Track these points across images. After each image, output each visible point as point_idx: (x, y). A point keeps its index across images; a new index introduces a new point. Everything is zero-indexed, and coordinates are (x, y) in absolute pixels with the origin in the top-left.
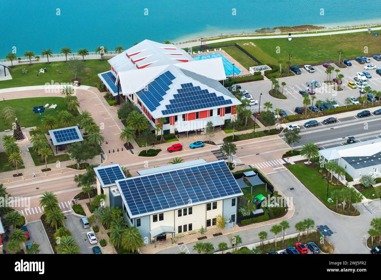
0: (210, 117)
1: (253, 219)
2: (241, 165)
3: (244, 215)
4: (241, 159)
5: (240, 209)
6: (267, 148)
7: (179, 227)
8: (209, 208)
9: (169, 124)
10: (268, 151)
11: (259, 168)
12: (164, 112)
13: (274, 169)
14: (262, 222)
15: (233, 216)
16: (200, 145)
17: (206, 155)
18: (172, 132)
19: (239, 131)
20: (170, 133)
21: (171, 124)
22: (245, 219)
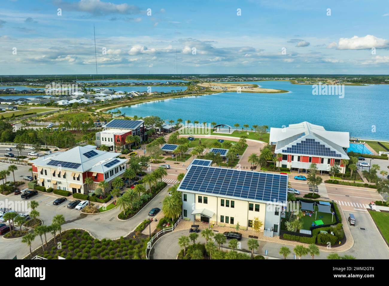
0: (321, 164)
1: (297, 236)
2: (325, 198)
3: (288, 230)
4: (329, 195)
5: (286, 222)
6: (360, 194)
7: (221, 216)
8: (251, 208)
9: (287, 161)
10: (358, 196)
11: (340, 204)
12: (283, 151)
13: (355, 209)
14: (306, 243)
15: (276, 226)
16: (303, 179)
17: (302, 186)
18: (289, 167)
19: (342, 179)
20: (287, 168)
21: (288, 161)
22: (289, 234)
